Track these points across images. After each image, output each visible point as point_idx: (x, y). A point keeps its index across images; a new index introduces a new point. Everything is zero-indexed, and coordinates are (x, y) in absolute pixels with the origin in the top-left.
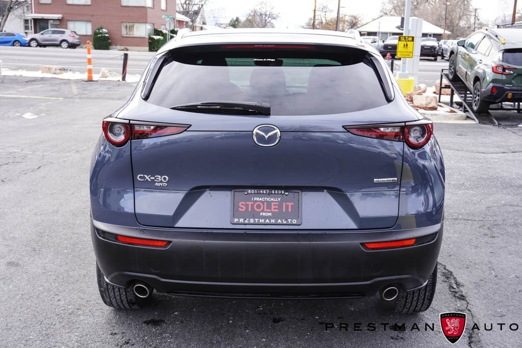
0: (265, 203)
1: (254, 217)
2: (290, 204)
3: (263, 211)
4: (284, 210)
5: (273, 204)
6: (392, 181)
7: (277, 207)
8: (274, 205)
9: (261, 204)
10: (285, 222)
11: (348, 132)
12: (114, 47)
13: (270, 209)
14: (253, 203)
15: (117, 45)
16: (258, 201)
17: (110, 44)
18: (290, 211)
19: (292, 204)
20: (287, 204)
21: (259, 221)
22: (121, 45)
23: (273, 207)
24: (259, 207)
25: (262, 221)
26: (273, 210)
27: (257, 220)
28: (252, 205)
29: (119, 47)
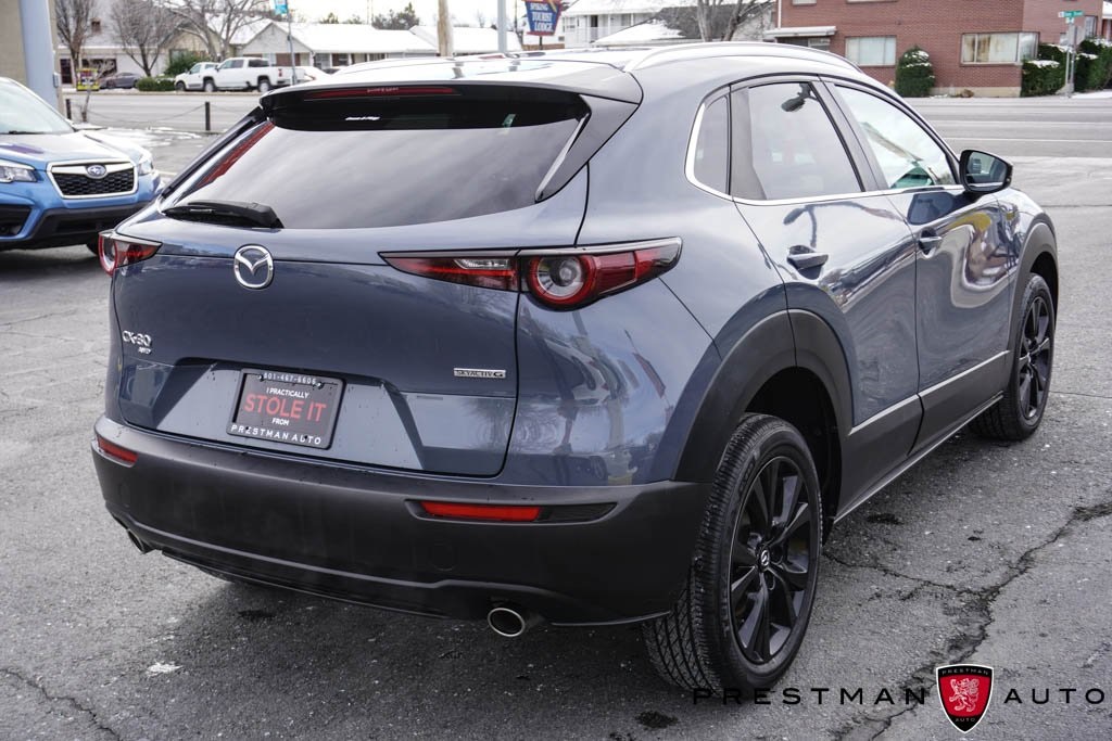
0: (284, 400)
1: (260, 426)
2: (321, 406)
3: (278, 416)
4: (309, 418)
5: (295, 402)
6: (493, 376)
7: (300, 409)
8: (298, 406)
9: (278, 402)
10: (302, 441)
11: (389, 265)
12: (941, 89)
13: (290, 412)
14: (266, 398)
15: (948, 86)
16: (275, 395)
17: (933, 84)
18: (317, 419)
19: (324, 406)
20: (317, 405)
21: (265, 433)
22: (956, 85)
23: (294, 408)
24: (273, 406)
25: (269, 433)
26: (293, 415)
27: (263, 430)
28: (265, 402)
29: (952, 90)
